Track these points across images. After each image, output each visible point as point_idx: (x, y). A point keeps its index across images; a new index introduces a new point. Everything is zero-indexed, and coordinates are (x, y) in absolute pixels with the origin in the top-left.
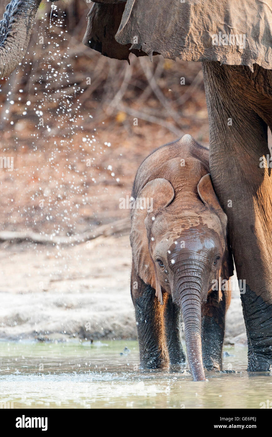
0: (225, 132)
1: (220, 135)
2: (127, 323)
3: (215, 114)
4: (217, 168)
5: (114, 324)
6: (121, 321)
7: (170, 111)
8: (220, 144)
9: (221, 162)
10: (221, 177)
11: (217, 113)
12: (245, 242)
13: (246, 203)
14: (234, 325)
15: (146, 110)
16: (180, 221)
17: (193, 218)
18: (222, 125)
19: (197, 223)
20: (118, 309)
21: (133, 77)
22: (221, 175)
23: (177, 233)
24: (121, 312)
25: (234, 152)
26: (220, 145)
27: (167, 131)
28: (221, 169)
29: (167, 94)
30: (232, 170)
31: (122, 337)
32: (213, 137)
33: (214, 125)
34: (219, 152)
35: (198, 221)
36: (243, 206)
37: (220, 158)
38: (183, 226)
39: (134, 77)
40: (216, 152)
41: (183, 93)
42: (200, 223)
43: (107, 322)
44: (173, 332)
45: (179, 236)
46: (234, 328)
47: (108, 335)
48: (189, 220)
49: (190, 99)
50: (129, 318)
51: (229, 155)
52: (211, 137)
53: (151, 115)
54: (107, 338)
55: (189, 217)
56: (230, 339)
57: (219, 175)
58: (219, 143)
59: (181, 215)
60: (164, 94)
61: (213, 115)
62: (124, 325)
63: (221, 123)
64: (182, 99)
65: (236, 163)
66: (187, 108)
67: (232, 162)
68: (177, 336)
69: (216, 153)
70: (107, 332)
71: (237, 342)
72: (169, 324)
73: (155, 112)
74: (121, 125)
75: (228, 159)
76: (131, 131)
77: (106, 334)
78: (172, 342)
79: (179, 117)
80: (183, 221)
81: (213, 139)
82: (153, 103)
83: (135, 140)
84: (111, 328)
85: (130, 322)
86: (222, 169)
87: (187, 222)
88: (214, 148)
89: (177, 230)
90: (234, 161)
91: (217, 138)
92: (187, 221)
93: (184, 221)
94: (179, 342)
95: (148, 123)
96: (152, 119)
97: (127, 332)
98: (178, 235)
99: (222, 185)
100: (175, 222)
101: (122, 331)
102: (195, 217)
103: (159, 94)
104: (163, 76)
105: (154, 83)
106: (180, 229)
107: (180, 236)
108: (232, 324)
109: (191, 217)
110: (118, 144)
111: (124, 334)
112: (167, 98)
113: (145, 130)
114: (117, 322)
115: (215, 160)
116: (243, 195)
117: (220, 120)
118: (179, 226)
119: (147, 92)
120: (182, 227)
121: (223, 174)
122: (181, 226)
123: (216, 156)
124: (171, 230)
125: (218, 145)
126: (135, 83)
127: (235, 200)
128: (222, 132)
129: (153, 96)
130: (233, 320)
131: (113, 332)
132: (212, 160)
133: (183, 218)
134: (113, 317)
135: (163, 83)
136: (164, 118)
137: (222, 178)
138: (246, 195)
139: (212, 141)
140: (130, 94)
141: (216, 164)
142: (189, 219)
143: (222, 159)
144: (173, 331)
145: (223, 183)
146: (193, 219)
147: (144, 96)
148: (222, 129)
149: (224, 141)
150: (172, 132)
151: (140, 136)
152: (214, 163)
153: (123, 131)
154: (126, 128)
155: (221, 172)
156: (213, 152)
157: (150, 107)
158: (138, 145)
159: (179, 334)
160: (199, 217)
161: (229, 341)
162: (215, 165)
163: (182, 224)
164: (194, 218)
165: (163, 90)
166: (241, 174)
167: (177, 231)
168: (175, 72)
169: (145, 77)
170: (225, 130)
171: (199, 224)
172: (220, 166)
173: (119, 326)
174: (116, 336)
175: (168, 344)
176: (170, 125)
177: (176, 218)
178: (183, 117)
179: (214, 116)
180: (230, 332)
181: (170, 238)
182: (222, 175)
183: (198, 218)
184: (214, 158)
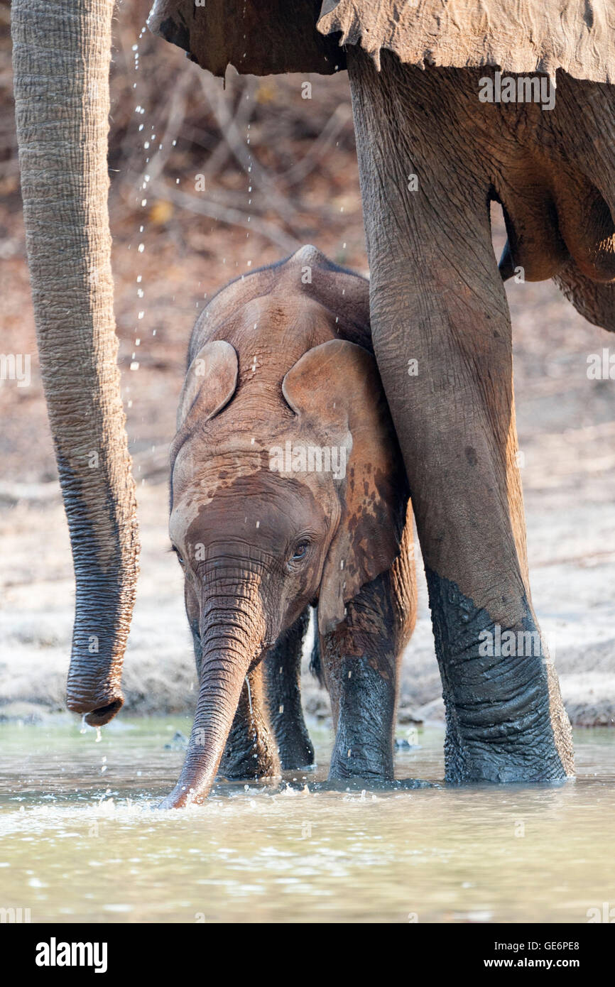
0: (413, 236)
1: (403, 242)
2: (179, 678)
3: (391, 196)
4: (392, 316)
5: (151, 681)
6: (166, 672)
7: (272, 197)
8: (401, 262)
9: (403, 304)
10: (403, 336)
11: (397, 192)
12: (452, 486)
13: (458, 398)
14: (422, 680)
15: (219, 196)
16: (218, 463)
17: (247, 456)
18: (409, 220)
19: (254, 466)
20: (159, 645)
21: (187, 121)
22: (403, 332)
23: (207, 490)
24: (164, 653)
25: (435, 282)
26: (403, 266)
27: (267, 244)
28: (403, 319)
29: (265, 160)
30: (428, 321)
31: (169, 710)
32: (383, 247)
33: (387, 220)
34: (399, 280)
35: (258, 461)
36: (450, 403)
37: (400, 294)
38: (223, 476)
39: (189, 122)
40: (393, 280)
41: (300, 156)
42: (262, 467)
43: (133, 676)
44: (287, 696)
45: (210, 500)
46: (421, 685)
47: (138, 706)
48: (237, 461)
49: (317, 170)
50: (183, 667)
51: (421, 288)
52: (378, 248)
53: (229, 207)
54: (136, 711)
55: (238, 453)
56: (414, 710)
57: (397, 333)
58: (399, 261)
59: (223, 447)
60: (257, 158)
61: (386, 199)
62: (173, 681)
63: (405, 215)
64: (299, 170)
65: (438, 305)
66: (311, 190)
67: (428, 305)
68: (295, 706)
69: (392, 283)
70: (135, 698)
71: (429, 716)
72: (277, 678)
73: (237, 199)
74: (162, 230)
75: (420, 298)
76: (184, 243)
77: (133, 703)
78: (283, 718)
79: (292, 210)
80: (225, 463)
81: (384, 251)
82: (233, 178)
83: (194, 264)
84: (143, 689)
85: (186, 674)
86: (405, 319)
87: (233, 466)
88: (386, 272)
89: (210, 483)
90: (434, 301)
91: (393, 249)
92: (233, 462)
93: (227, 462)
94: (299, 718)
95: (223, 226)
96: (232, 217)
97: (179, 698)
98: (210, 497)
99: (404, 355)
100: (208, 464)
101: (168, 696)
102: (251, 452)
103: (246, 159)
104: (255, 117)
105: (236, 135)
106: (214, 483)
107: (212, 499)
108: (417, 676)
109: (242, 453)
110: (155, 273)
111: (174, 702)
112: (265, 168)
113: (216, 241)
114: (157, 675)
115: (389, 298)
116: (452, 380)
117: (403, 208)
118: (214, 475)
119: (219, 154)
120: (221, 478)
121: (407, 330)
122: (217, 476)
123: (392, 290)
124: (197, 485)
125: (396, 264)
126: (192, 135)
127: (433, 391)
128: (408, 235)
129: (233, 163)
130: (419, 669)
131: (149, 699)
132: (380, 299)
133: (224, 455)
134: (147, 665)
135: (254, 134)
136: (259, 213)
137: (405, 340)
138: (457, 380)
139: (382, 256)
140: (181, 160)
141: (390, 307)
142: (239, 457)
143: (406, 296)
144: (285, 694)
145: (407, 351)
146: (247, 458)
147: (212, 164)
148: (408, 229)
149: (411, 256)
150: (279, 246)
151: (205, 254)
152: (387, 305)
153: (167, 244)
154: (173, 237)
155: (403, 325)
156: (384, 280)
157: (228, 189)
158: (200, 275)
159: (299, 701)
160: (261, 452)
161: (410, 715)
162: (388, 309)
163: (222, 469)
164: (251, 454)
165: (255, 149)
166: (449, 332)
167: (208, 487)
168: (281, 109)
169: (215, 122)
170: (415, 232)
171: (259, 469)
172: (400, 312)
173: (162, 684)
174: (156, 707)
175: (274, 724)
176: (272, 229)
177: (212, 455)
178: (302, 210)
179: (389, 199)
180: (414, 695)
181: (193, 502)
182: (405, 334)
183: (259, 455)
184: (386, 294)
